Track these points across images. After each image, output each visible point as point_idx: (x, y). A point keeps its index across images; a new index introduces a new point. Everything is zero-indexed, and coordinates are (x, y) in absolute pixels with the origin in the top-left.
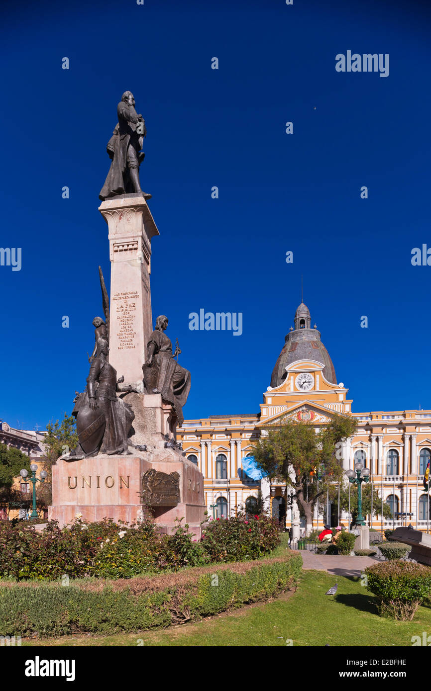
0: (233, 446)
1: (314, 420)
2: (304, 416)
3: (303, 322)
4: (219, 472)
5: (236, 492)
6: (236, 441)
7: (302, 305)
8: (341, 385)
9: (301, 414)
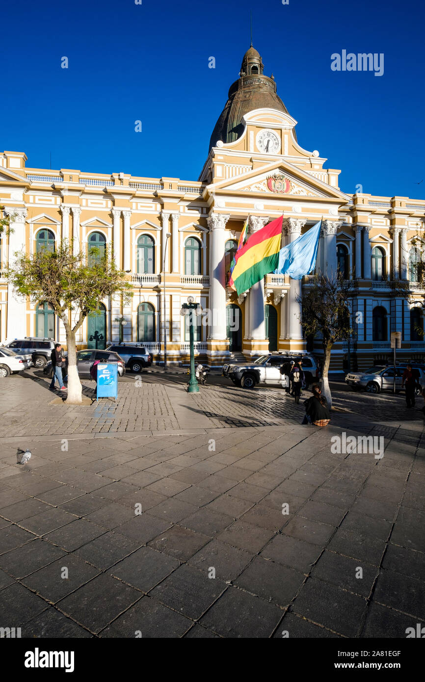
0: (166, 222)
1: (291, 193)
2: (276, 185)
3: (255, 68)
4: (142, 263)
5: (171, 295)
6: (171, 215)
7: (253, 50)
8: (316, 153)
9: (273, 182)
